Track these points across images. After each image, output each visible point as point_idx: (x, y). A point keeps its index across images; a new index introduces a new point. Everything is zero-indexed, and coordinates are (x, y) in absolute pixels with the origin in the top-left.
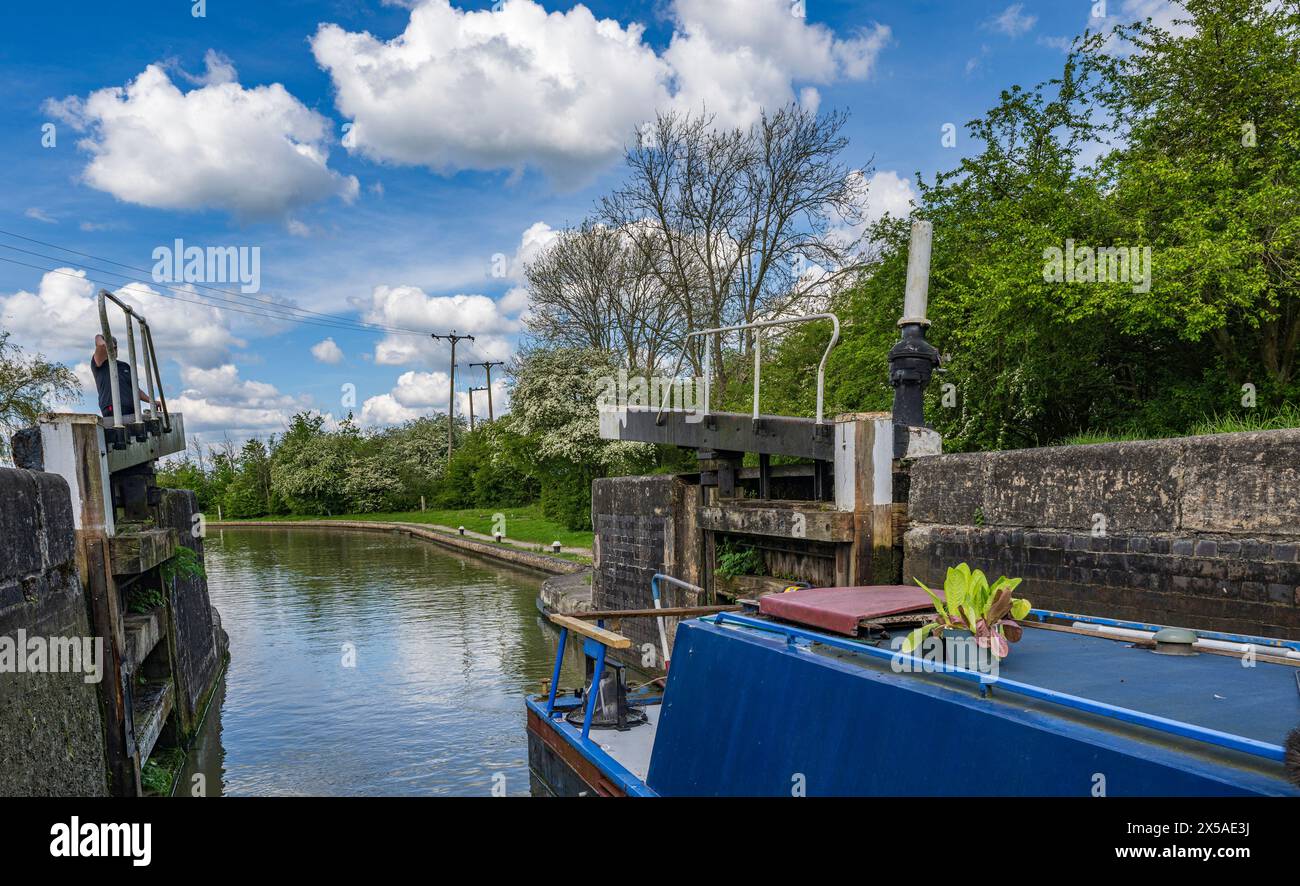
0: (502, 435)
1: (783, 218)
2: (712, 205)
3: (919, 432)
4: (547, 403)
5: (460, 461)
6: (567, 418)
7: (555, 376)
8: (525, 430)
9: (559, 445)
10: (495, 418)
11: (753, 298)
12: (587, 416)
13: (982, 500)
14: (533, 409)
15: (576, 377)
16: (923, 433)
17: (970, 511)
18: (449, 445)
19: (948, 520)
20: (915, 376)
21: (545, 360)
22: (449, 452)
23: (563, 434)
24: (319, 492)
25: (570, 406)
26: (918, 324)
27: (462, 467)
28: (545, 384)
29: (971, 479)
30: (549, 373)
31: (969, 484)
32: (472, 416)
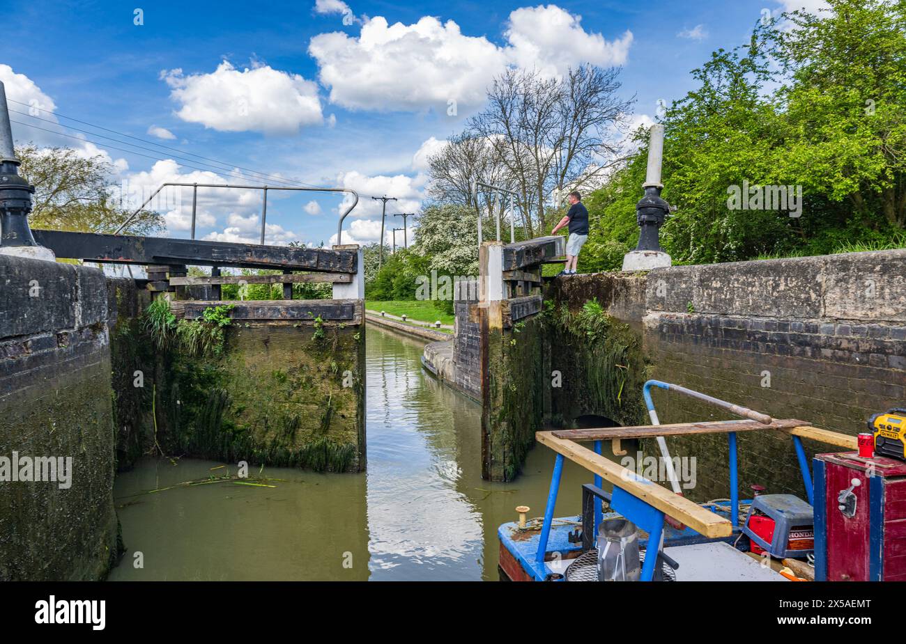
0: (409, 256)
1: (581, 129)
2: (539, 122)
3: (656, 254)
4: (436, 237)
5: (386, 272)
6: (448, 246)
7: (441, 221)
8: (422, 253)
9: (442, 263)
10: (408, 247)
11: (563, 176)
12: (460, 245)
13: (692, 296)
14: (427, 241)
15: (454, 222)
16: (658, 255)
17: (685, 303)
18: (380, 262)
19: (670, 309)
20: (653, 219)
21: (436, 212)
22: (379, 266)
23: (445, 256)
24: (301, 289)
25: (450, 239)
26: (655, 187)
27: (386, 275)
28: (435, 226)
29: (685, 282)
30: (438, 219)
31: (684, 286)
32: (394, 245)
